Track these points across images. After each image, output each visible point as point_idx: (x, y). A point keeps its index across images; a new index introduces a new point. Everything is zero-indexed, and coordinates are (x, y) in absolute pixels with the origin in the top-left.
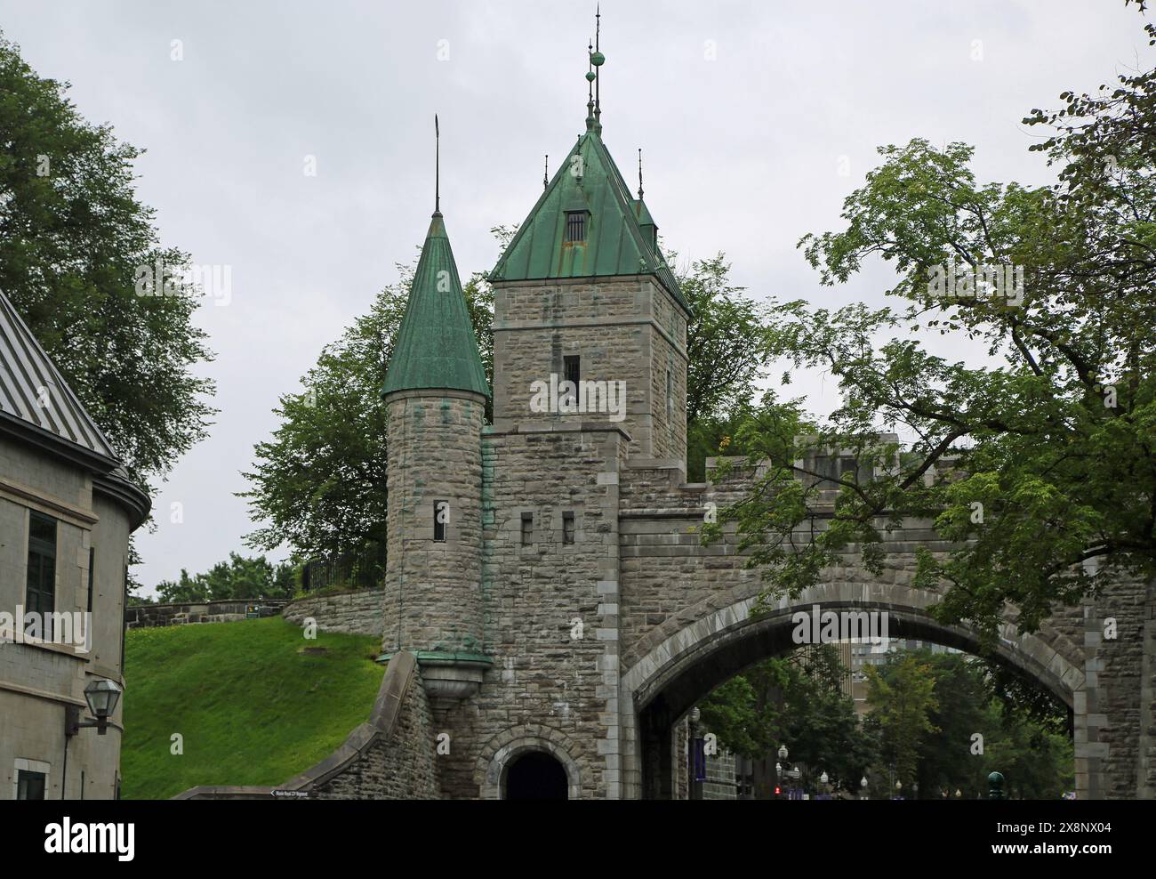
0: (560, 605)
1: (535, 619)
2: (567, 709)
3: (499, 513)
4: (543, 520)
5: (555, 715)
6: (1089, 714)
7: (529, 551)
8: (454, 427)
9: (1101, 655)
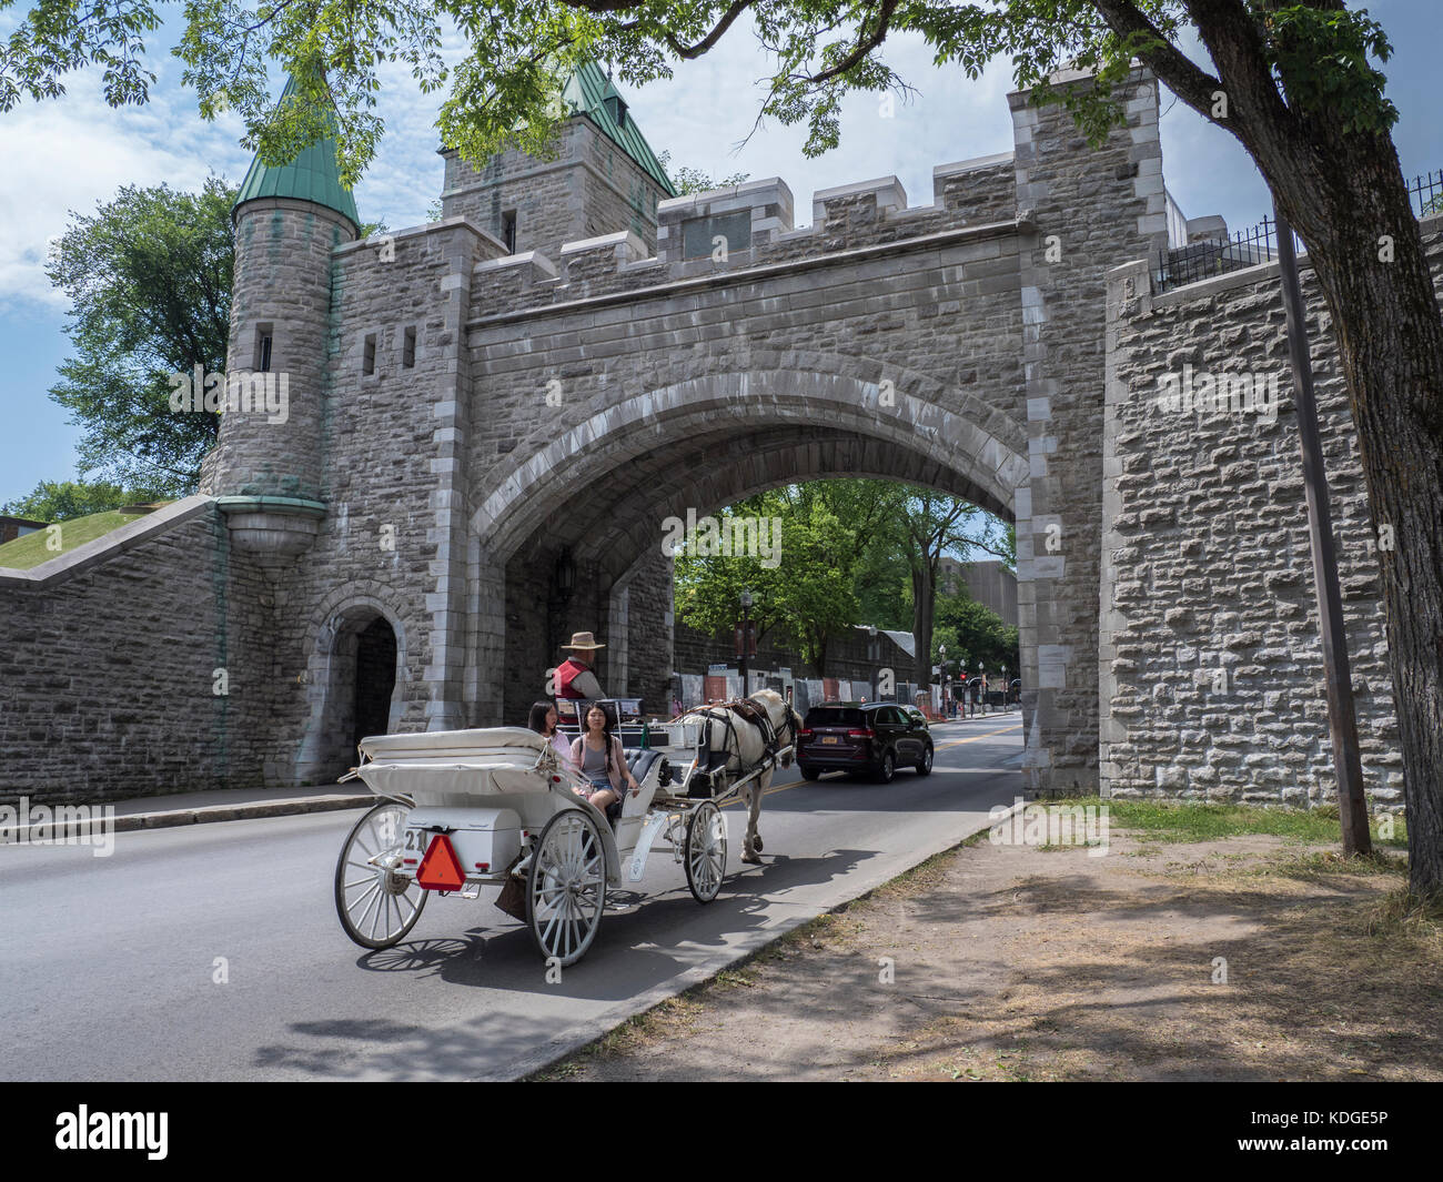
0: (395, 436)
1: (370, 455)
2: (396, 559)
3: (344, 339)
4: (386, 340)
5: (384, 568)
6: (1034, 518)
7: (372, 378)
8: (287, 241)
9: (1052, 429)
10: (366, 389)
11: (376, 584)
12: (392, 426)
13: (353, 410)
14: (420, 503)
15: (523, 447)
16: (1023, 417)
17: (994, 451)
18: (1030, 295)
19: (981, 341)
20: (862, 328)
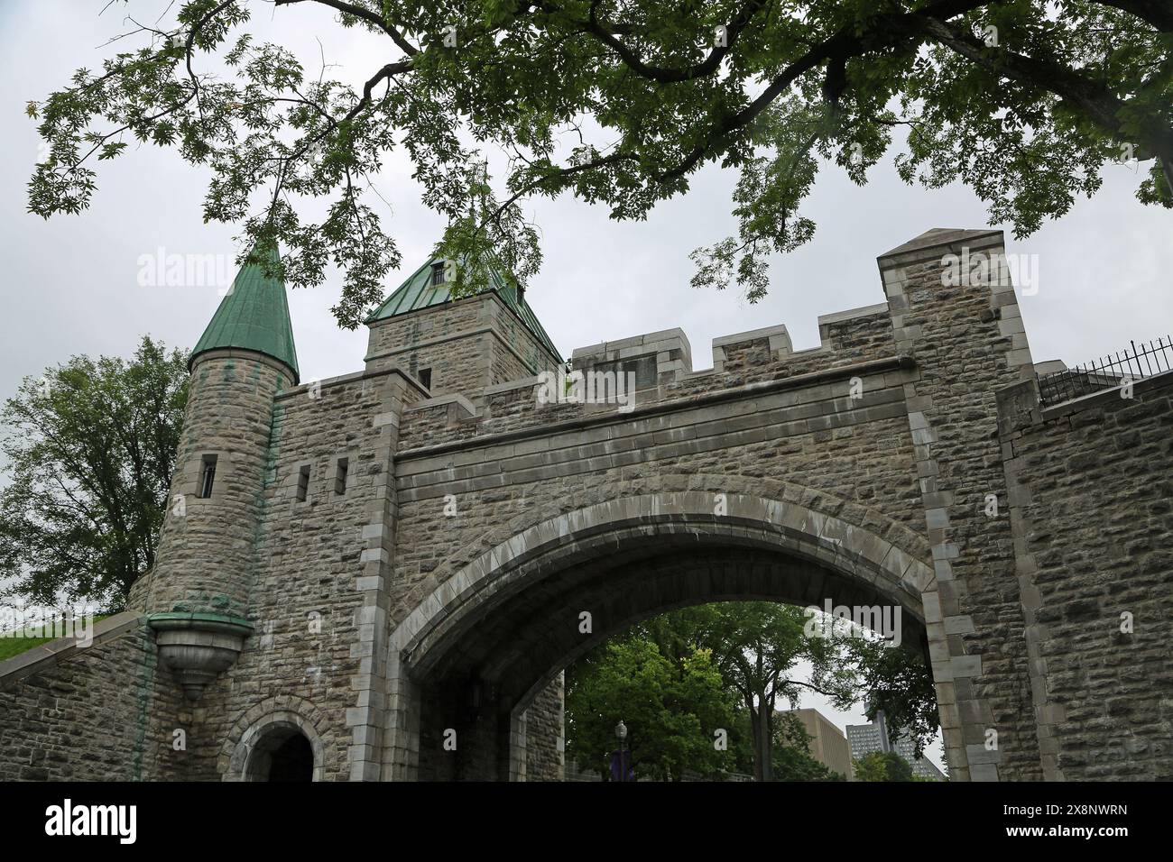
0: (324, 557)
1: (298, 575)
2: (318, 674)
3: (280, 470)
4: (319, 471)
5: (306, 683)
6: (946, 619)
7: (303, 505)
8: (236, 385)
9: (952, 537)
10: (297, 514)
11: (296, 700)
12: (321, 548)
13: (284, 534)
14: (345, 619)
15: (446, 567)
16: (921, 528)
17: (896, 559)
18: (916, 419)
19: (874, 461)
20: (763, 452)
